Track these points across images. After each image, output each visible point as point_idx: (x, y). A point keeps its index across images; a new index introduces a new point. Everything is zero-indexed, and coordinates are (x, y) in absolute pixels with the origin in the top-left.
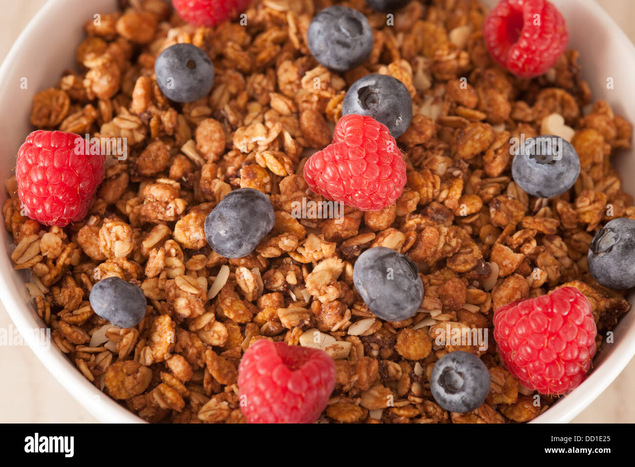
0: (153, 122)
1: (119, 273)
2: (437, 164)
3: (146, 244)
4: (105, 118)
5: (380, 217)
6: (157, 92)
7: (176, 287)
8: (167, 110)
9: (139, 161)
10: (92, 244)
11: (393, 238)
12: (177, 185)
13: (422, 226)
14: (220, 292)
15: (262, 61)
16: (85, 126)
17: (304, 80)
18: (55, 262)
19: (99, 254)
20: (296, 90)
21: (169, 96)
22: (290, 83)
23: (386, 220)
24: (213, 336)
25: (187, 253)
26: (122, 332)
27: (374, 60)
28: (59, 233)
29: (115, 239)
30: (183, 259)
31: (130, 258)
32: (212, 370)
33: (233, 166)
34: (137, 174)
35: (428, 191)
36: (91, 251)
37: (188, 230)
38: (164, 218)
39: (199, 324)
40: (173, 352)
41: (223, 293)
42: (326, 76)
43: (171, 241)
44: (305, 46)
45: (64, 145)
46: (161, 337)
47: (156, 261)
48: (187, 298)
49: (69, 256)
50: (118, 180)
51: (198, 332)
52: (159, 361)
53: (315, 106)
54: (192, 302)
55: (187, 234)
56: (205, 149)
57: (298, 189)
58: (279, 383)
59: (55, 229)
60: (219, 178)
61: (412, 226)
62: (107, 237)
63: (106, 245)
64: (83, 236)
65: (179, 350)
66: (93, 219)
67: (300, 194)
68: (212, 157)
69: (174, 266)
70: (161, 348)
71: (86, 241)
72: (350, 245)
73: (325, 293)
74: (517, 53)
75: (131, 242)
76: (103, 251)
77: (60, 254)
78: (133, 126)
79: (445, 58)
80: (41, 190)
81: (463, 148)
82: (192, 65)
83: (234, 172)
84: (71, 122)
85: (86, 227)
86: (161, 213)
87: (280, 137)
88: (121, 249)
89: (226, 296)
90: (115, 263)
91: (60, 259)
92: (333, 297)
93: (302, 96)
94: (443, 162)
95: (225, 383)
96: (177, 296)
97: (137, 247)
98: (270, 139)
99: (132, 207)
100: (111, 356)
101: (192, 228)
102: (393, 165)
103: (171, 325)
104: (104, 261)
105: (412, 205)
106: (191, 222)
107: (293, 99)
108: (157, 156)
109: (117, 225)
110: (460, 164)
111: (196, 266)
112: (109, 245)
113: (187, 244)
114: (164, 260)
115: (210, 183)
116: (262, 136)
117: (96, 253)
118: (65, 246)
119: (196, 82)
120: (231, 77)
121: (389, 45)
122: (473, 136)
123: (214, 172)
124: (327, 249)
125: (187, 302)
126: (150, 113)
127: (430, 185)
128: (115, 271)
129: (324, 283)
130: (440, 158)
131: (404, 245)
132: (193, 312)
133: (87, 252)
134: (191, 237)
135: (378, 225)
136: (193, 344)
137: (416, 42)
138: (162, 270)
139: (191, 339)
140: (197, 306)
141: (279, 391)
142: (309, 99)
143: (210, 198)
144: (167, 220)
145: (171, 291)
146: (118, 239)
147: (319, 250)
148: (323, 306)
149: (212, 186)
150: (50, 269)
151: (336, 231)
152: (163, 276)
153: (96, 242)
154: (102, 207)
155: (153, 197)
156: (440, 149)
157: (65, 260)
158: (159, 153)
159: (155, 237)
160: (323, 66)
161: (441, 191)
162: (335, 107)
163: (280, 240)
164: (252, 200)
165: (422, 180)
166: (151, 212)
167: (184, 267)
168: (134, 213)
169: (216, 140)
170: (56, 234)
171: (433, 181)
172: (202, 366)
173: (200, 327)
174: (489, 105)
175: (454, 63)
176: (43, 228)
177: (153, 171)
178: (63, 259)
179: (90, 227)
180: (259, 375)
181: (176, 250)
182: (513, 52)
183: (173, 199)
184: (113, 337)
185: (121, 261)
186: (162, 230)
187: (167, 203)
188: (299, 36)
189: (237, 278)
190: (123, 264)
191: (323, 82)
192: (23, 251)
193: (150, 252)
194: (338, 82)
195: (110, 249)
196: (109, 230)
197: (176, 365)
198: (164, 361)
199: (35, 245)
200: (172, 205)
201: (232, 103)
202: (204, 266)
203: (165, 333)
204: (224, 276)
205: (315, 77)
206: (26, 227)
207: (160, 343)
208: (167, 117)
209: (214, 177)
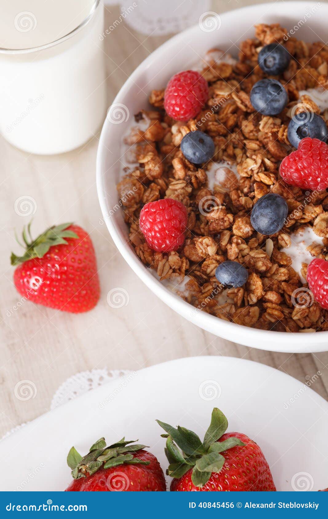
0: (193, 180)
1: (216, 263)
3: (224, 243)
4: (164, 187)
6: (188, 163)
7: (253, 258)
8: (197, 171)
10: (193, 254)
12: (224, 207)
14: (272, 254)
15: (230, 126)
16: (158, 195)
17: (261, 127)
18: (180, 269)
19: (199, 257)
20: (256, 134)
21: (196, 163)
22: (251, 131)
24: (281, 275)
25: (246, 239)
26: (236, 291)
28: (175, 254)
29: (206, 247)
30: (246, 243)
31: (217, 253)
32: (289, 292)
33: (246, 187)
36: (194, 258)
37: (241, 228)
38: (224, 227)
40: (265, 291)
41: (274, 253)
42: (271, 121)
43: (235, 237)
44: (249, 108)
46: (255, 285)
47: (233, 250)
48: (261, 260)
49: (186, 264)
51: (272, 276)
52: (260, 298)
53: (271, 138)
54: (265, 262)
55: (241, 231)
59: (173, 253)
60: (242, 196)
62: (201, 247)
63: (202, 251)
64: (187, 251)
65: (268, 289)
66: (188, 242)
69: (243, 249)
70: (259, 291)
71: (190, 254)
75: (215, 245)
76: (202, 255)
77: (182, 265)
78: (183, 185)
80: (163, 234)
82: (202, 141)
83: (249, 190)
84: (149, 196)
85: (187, 247)
86: (222, 225)
87: (263, 162)
88: (211, 250)
89: (277, 255)
90: (212, 259)
91: (182, 268)
93: (262, 136)
96: (255, 262)
97: (219, 247)
98: (259, 164)
99: (204, 228)
100: (234, 306)
101: (243, 227)
103: (258, 277)
104: (204, 260)
106: (240, 224)
107: (257, 140)
109: (204, 239)
111: (254, 245)
112: (204, 251)
113: (243, 236)
114: (238, 248)
115: (239, 201)
116: (253, 165)
118: (182, 260)
119: (208, 148)
120: (219, 141)
123: (237, 194)
124: (318, 209)
125: (262, 262)
126: (189, 176)
128: (214, 263)
129: (324, 227)
132: (267, 267)
133: (192, 259)
134: (244, 232)
136: (273, 283)
138: (238, 254)
139: (271, 281)
140: (268, 263)
142: (266, 136)
143: (242, 208)
144: (227, 228)
145: (251, 261)
146: (208, 246)
147: (314, 212)
149: (241, 202)
150: (179, 274)
152: (240, 256)
153: (195, 252)
154: (189, 233)
155: (214, 218)
157: (186, 266)
159: (226, 238)
160: (267, 115)
162: (283, 135)
164: (274, 199)
166: (216, 227)
167: (249, 247)
168: (206, 231)
170: (174, 255)
172: (282, 292)
173: (273, 272)
176: (166, 255)
178: (185, 266)
179: (188, 246)
181: (241, 240)
183: (226, 215)
184: (231, 296)
185: (215, 256)
186: (227, 233)
187: (223, 219)
188: (244, 104)
189: (280, 241)
190: (216, 258)
191: (271, 124)
192: (162, 269)
193: (226, 247)
194: (278, 121)
195: (205, 253)
196: (201, 243)
197: (272, 296)
198: (263, 297)
199: (167, 264)
200: (226, 219)
201: (225, 154)
202: (258, 243)
203: (257, 282)
204: (270, 244)
205: (266, 123)
206: (158, 257)
207: (257, 288)
208: (199, 174)
209: (239, 197)
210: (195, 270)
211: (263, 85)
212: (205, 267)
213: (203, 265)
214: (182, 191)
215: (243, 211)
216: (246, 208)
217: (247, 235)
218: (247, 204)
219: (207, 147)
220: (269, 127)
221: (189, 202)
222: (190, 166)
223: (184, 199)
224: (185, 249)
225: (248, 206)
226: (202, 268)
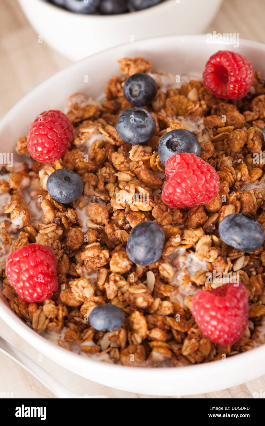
1: (95, 305)
2: (226, 162)
3: (101, 283)
5: (215, 203)
6: (56, 204)
7: (132, 294)
8: (67, 211)
9: (69, 243)
10: (70, 299)
11: (229, 209)
12: (98, 244)
13: (239, 196)
14: (155, 286)
15: (100, 161)
17: (131, 157)
18: (57, 318)
19: (77, 302)
20: (127, 165)
21: (64, 202)
22: (122, 163)
23: (218, 203)
24: (165, 310)
25: (125, 276)
26: (117, 333)
27: (158, 129)
28: (50, 302)
29: (82, 289)
30: (124, 279)
31: (95, 294)
33: (121, 219)
34: (71, 252)
35: (230, 178)
36: (72, 303)
37: (118, 263)
38: (101, 265)
39: (154, 307)
40: (150, 329)
41: (157, 285)
42: (141, 148)
43: (112, 275)
44: (118, 141)
45: (30, 252)
46: (138, 324)
47: (111, 288)
48: (141, 296)
49: (63, 311)
50: (63, 260)
51: (156, 312)
52: (145, 338)
53: (143, 167)
54: (145, 297)
55: (119, 265)
56: (99, 220)
57: (163, 212)
58: (221, 306)
59: (47, 301)
60: (117, 230)
61: (234, 199)
62: (77, 290)
63: (79, 295)
64: (63, 297)
65: (152, 326)
66: (63, 286)
67: (166, 213)
68: (105, 221)
69: (122, 286)
70: (143, 330)
71: (67, 299)
72: (208, 225)
73: (210, 256)
74: (232, 86)
75: (92, 286)
76: (79, 299)
77: (58, 313)
78: (53, 228)
79: (195, 109)
80: (31, 283)
81: (234, 147)
82: (67, 179)
83: (124, 222)
85: (62, 292)
86: (98, 263)
88: (89, 292)
89: (159, 286)
90: (90, 301)
91: (59, 316)
92: (216, 256)
93: (133, 166)
94: (229, 159)
95: (186, 330)
96: (135, 298)
97: (96, 287)
100: (117, 350)
101: (120, 261)
102: (209, 170)
103: (141, 315)
104: (82, 303)
105: (227, 189)
106: (117, 258)
107: (129, 170)
108: (77, 236)
109: (79, 281)
110: (238, 156)
111: (134, 280)
112: (81, 294)
113: (121, 271)
114: (116, 285)
115: (114, 234)
117: (76, 302)
118: (58, 307)
119: (75, 186)
120: (89, 177)
121: (161, 118)
122: (236, 138)
123: (112, 228)
124: (199, 233)
126: (59, 217)
127: (230, 174)
128: (92, 306)
129: (206, 252)
130: (226, 159)
131: (236, 210)
132: (148, 302)
133: (70, 304)
134: (122, 266)
135: (216, 208)
136: (157, 320)
137: (172, 110)
138: (117, 291)
139: (155, 317)
140: (149, 298)
141: (223, 310)
142: (138, 165)
143: (118, 243)
144: (103, 265)
145: (130, 298)
146: (84, 288)
147: (194, 236)
148: (213, 264)
149: (116, 235)
150: (57, 323)
151: (196, 222)
152: (119, 294)
153: (72, 297)
154: (64, 277)
155: (89, 257)
156: (222, 155)
157: (62, 314)
158: (77, 234)
159: (103, 277)
160: (136, 144)
161: (237, 174)
162: (155, 162)
163: (171, 241)
165: (224, 174)
166: (92, 265)
167: (128, 283)
169: (101, 212)
170: (49, 304)
171: (230, 171)
172: (168, 328)
173: (156, 308)
174: (232, 120)
175: (200, 109)
176: (40, 304)
177: (80, 245)
178: (61, 314)
179: (64, 291)
180: (207, 309)
181: (119, 277)
182: (229, 87)
183: (101, 252)
184: (113, 339)
185: (92, 298)
186: (104, 271)
187: (98, 256)
188: (112, 137)
189: (161, 272)
190: (94, 299)
191: (141, 152)
192: (37, 321)
193: (104, 286)
194: (149, 149)
195: (82, 296)
196: (77, 286)
197: (157, 334)
198: (148, 336)
199: (42, 315)
200: (101, 255)
201: (97, 190)
202: (137, 277)
203: (140, 320)
204: (151, 277)
205: (136, 152)
206: (32, 308)
207: (141, 328)
208: (70, 214)
209: (114, 230)
210: (75, 316)
211: (127, 113)
212: (84, 311)
213: (81, 310)
214: (53, 234)
215: (120, 245)
216: (122, 242)
217: (126, 270)
218: (123, 238)
219: (73, 185)
220: (139, 155)
221: (59, 245)
222: (59, 207)
223: (54, 242)
224: (60, 295)
225: (124, 240)
226: (82, 313)
